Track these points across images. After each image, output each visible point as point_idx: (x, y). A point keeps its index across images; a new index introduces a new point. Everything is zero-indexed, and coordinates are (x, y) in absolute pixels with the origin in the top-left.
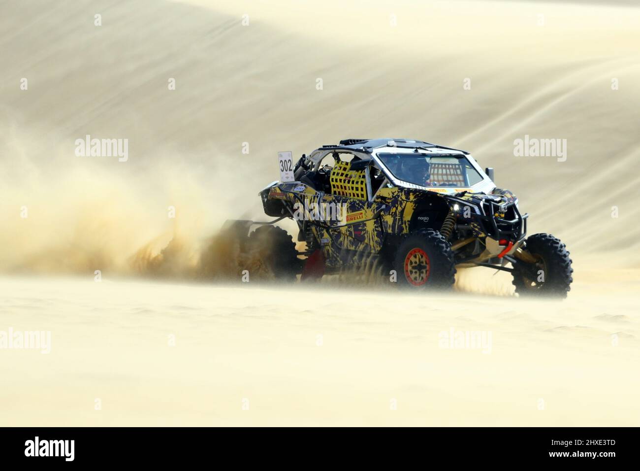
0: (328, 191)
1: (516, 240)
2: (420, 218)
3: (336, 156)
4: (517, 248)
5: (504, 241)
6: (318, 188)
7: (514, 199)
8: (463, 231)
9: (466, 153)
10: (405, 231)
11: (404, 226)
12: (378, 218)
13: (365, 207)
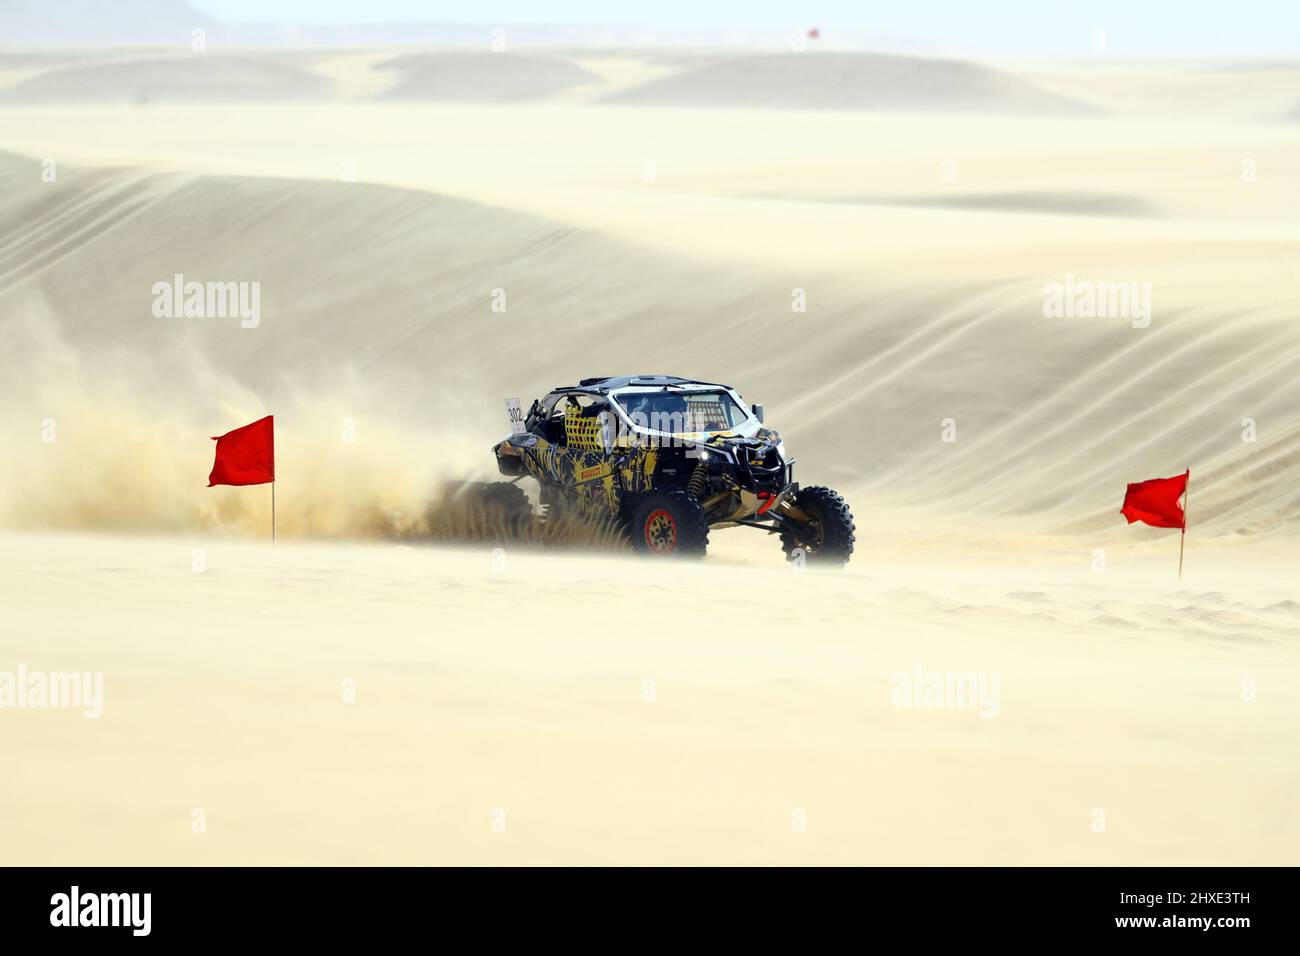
0: (563, 443)
1: (779, 491)
2: (664, 471)
3: (573, 400)
4: (781, 501)
5: (764, 494)
6: (550, 440)
7: (779, 441)
8: (717, 484)
9: (728, 388)
10: (647, 488)
11: (645, 481)
12: (617, 473)
13: (602, 461)
